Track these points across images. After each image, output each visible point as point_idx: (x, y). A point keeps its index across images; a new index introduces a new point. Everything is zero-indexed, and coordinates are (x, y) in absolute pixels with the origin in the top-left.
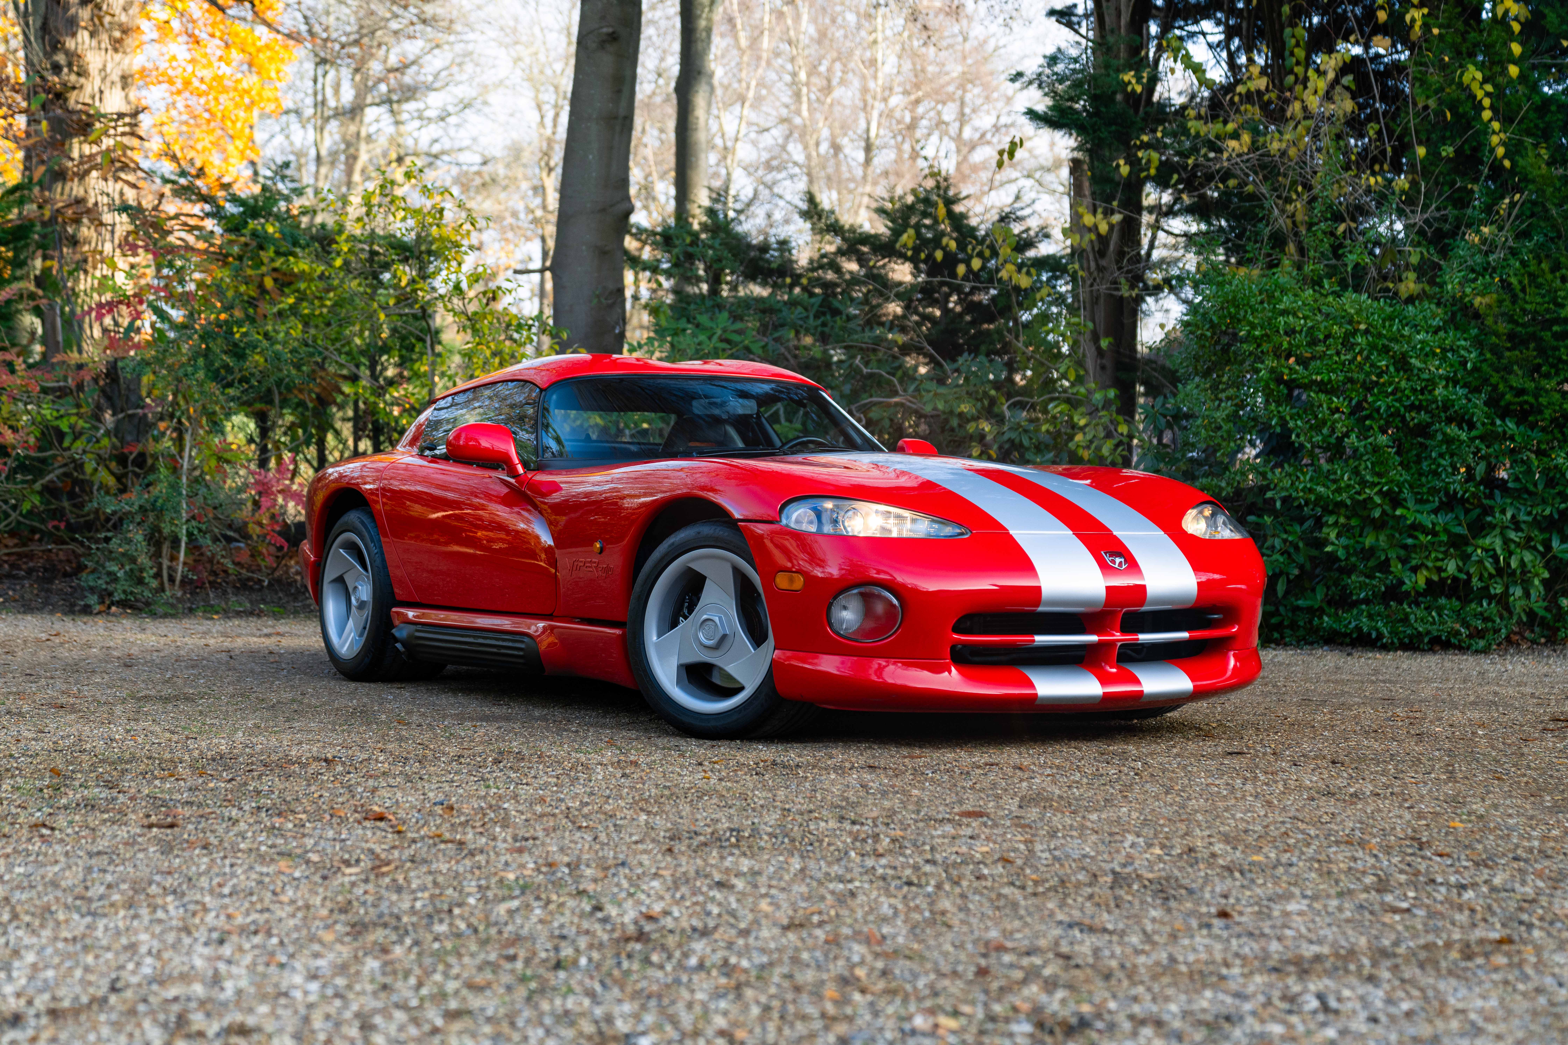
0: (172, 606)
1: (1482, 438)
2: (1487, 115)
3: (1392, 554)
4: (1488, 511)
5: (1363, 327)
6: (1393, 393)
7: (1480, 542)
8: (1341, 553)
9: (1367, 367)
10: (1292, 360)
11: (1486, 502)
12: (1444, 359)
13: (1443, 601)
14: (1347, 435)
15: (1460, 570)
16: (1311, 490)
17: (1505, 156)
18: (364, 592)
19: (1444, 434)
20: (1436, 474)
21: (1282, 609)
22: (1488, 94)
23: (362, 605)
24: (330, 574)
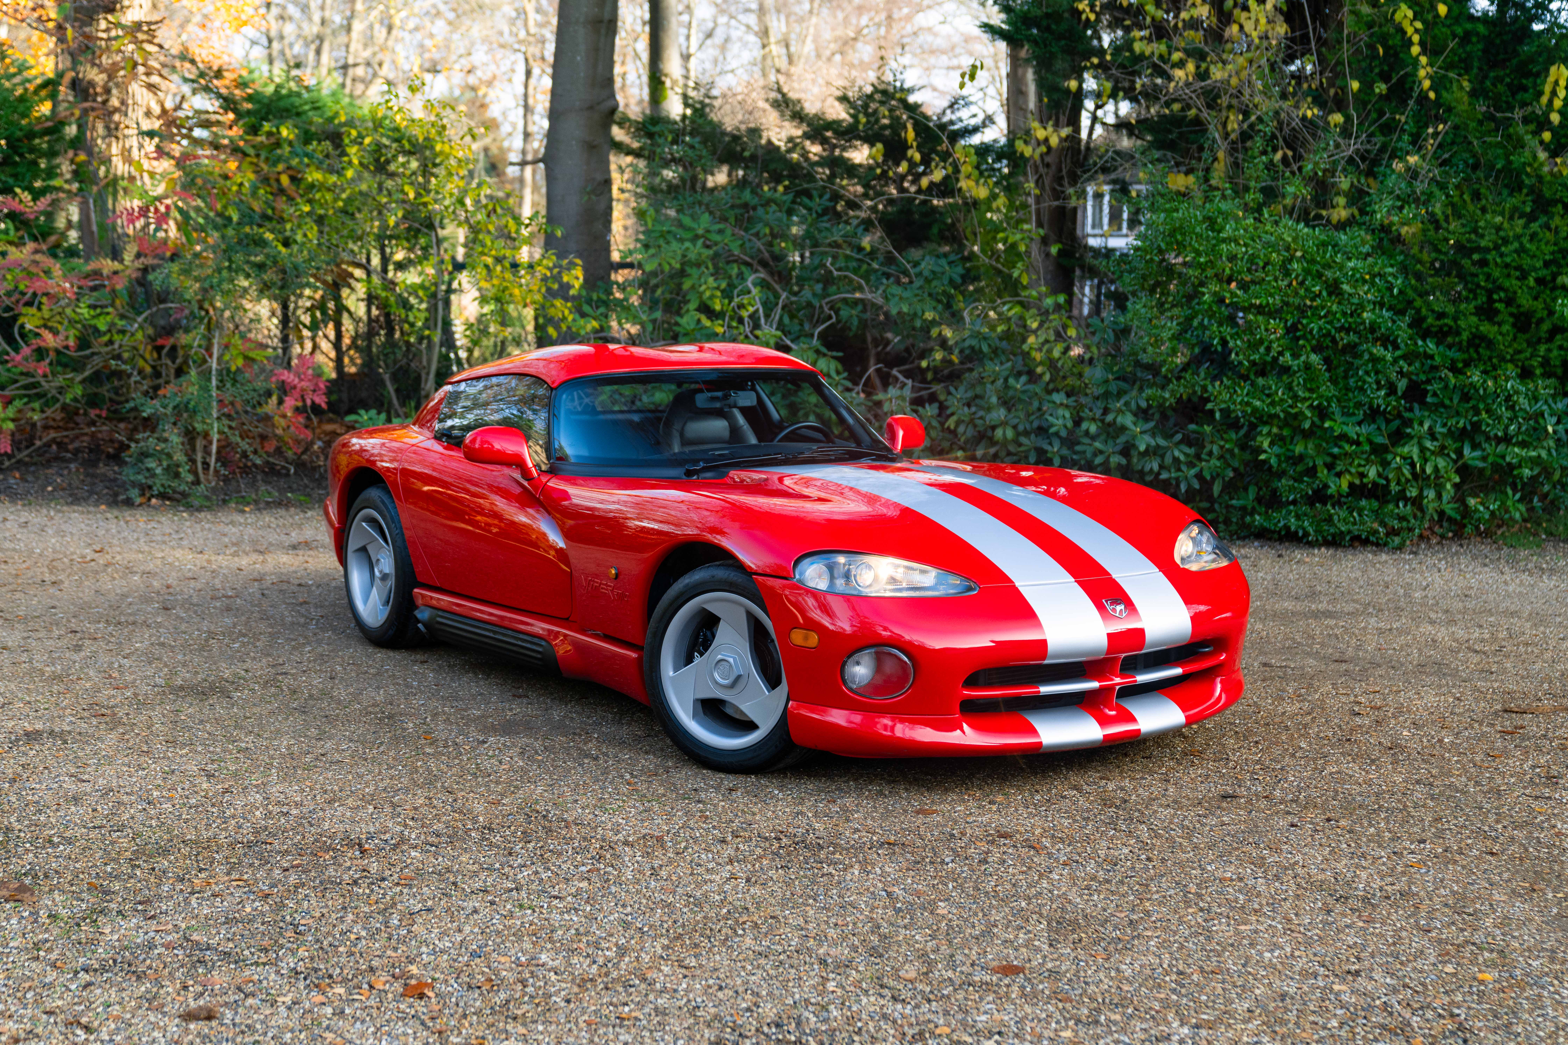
0: (207, 498)
1: (1404, 357)
2: (1415, 50)
3: (1319, 462)
4: (1409, 423)
5: (1299, 254)
6: (1325, 316)
7: (1399, 450)
8: (1273, 461)
9: (1302, 292)
10: (1233, 285)
11: (1407, 415)
12: (1373, 284)
13: (1363, 503)
14: (1281, 353)
15: (1380, 475)
16: (1248, 404)
17: (1431, 88)
18: (386, 563)
19: (1371, 354)
20: (1362, 389)
21: (1216, 506)
22: (1417, 31)
23: (385, 577)
24: (353, 544)
